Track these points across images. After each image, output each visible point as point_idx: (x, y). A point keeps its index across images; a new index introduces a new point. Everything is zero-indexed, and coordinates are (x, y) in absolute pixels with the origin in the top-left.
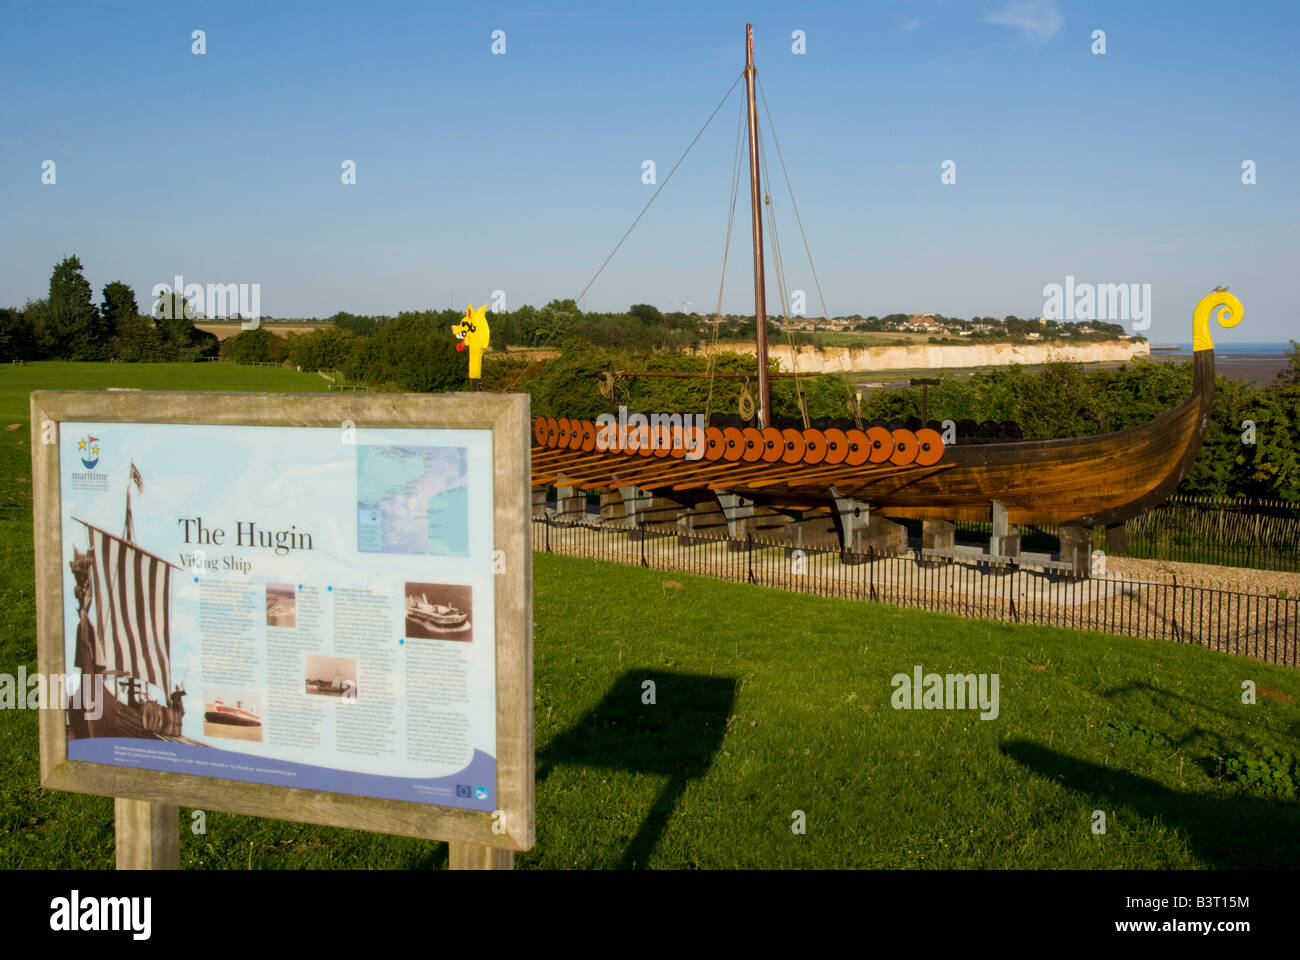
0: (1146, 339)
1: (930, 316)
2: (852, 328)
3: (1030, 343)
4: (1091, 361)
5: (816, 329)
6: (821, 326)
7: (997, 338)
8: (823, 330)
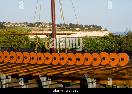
0: (108, 30)
1: (48, 23)
2: (25, 26)
3: (77, 31)
4: (94, 36)
5: (15, 26)
6: (16, 25)
7: (68, 29)
8: (17, 26)
